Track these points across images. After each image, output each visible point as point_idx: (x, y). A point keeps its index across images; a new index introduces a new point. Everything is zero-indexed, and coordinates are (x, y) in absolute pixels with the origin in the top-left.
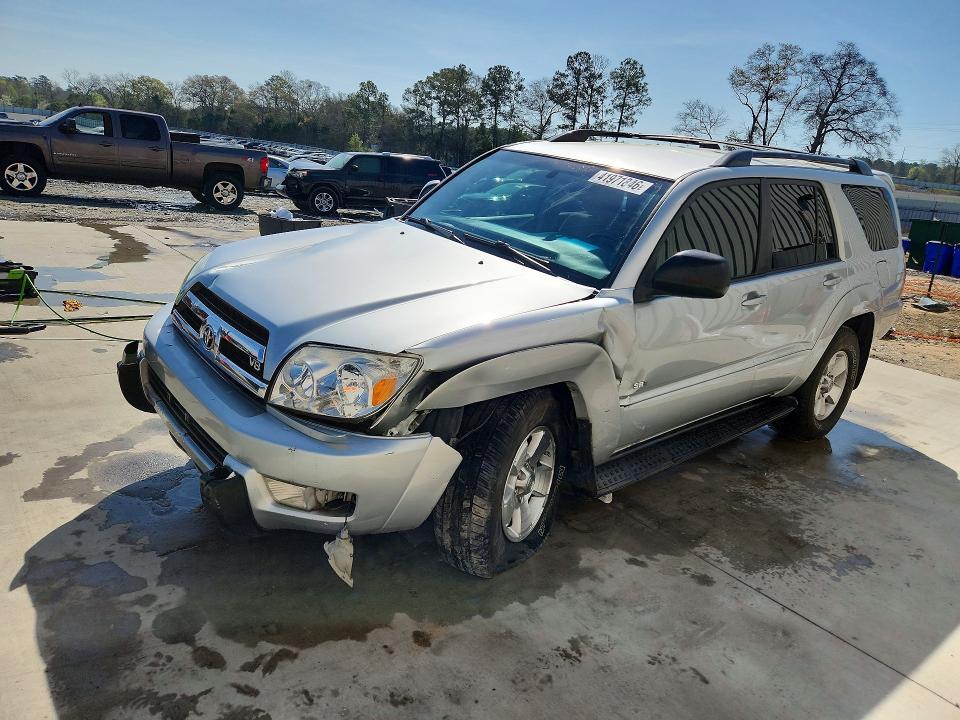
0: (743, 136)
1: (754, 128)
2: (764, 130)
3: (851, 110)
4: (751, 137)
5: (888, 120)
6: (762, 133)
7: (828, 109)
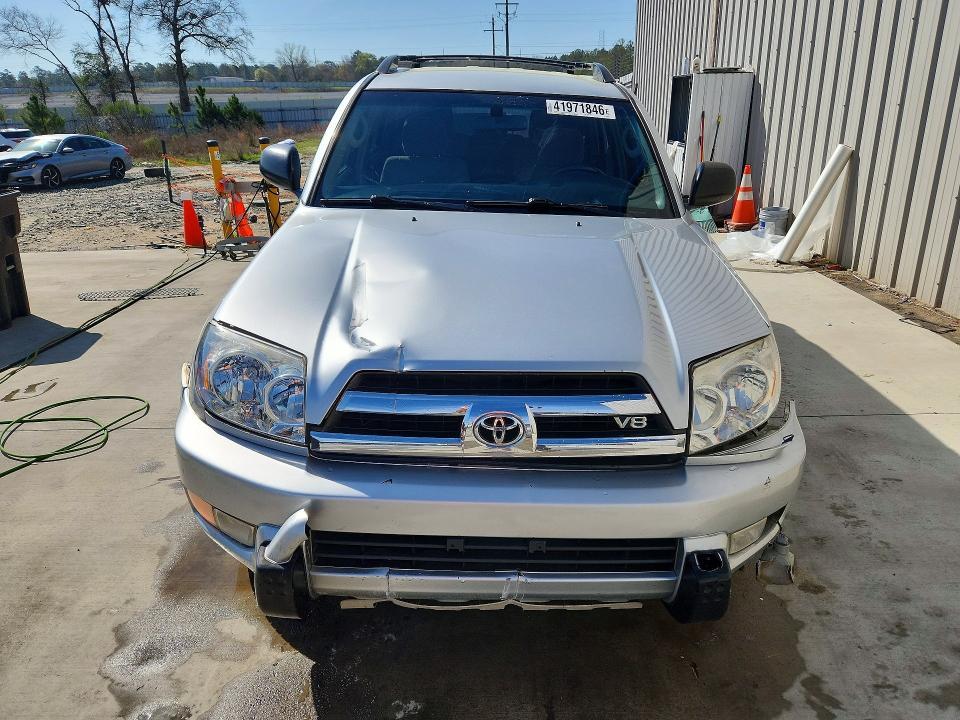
0: (93, 49)
1: (102, 39)
2: (116, 40)
3: (199, 13)
4: (102, 49)
5: (237, 23)
6: (113, 43)
7: (175, 13)
